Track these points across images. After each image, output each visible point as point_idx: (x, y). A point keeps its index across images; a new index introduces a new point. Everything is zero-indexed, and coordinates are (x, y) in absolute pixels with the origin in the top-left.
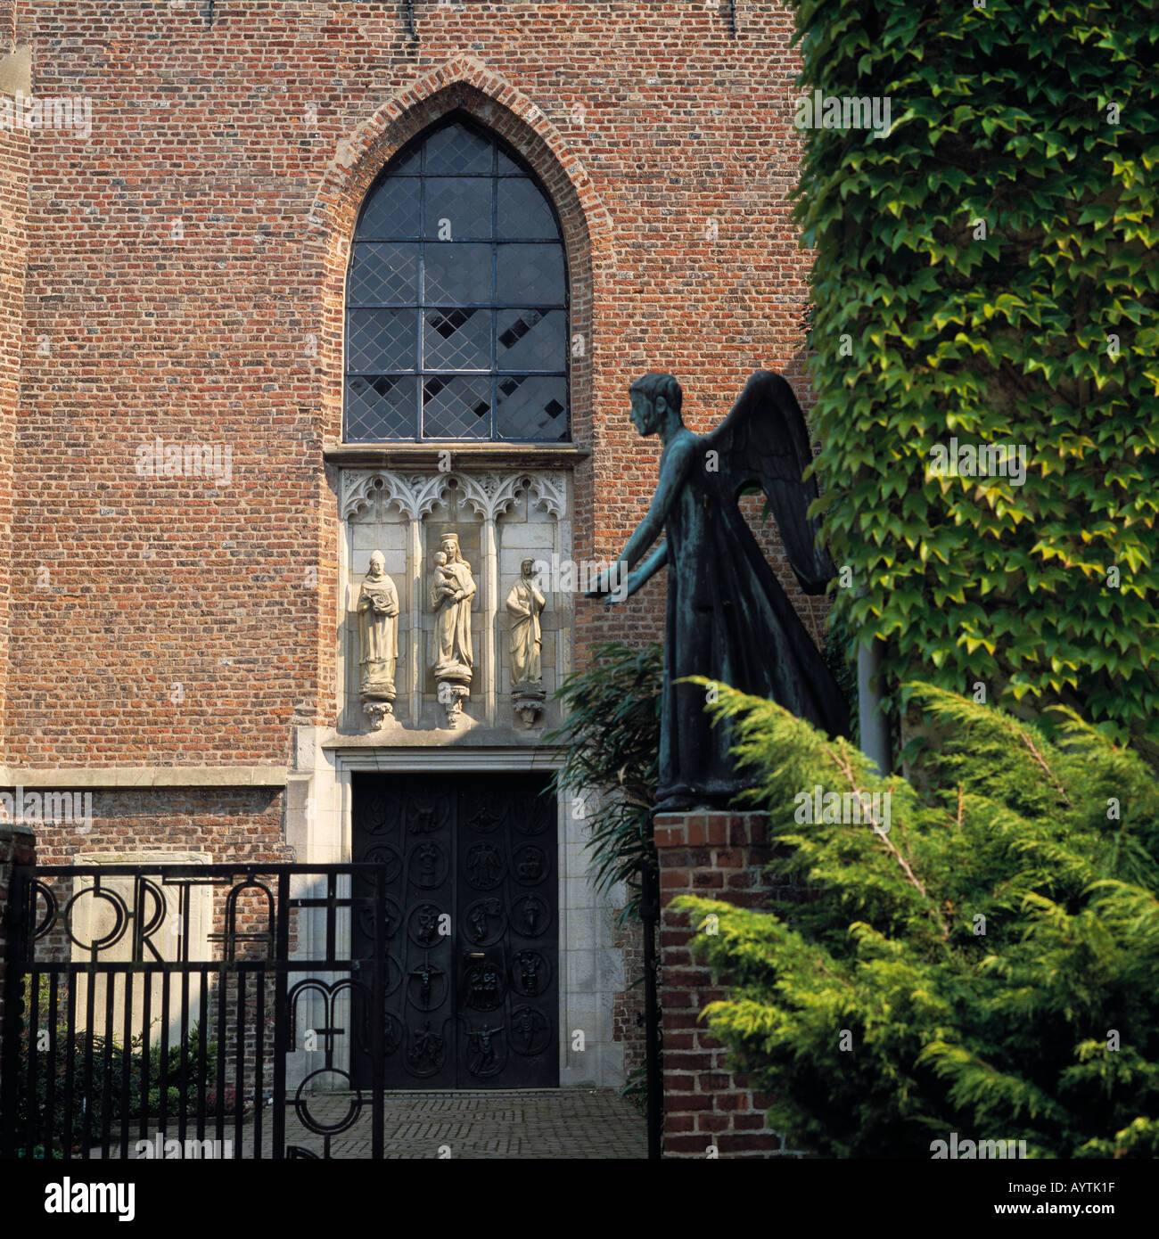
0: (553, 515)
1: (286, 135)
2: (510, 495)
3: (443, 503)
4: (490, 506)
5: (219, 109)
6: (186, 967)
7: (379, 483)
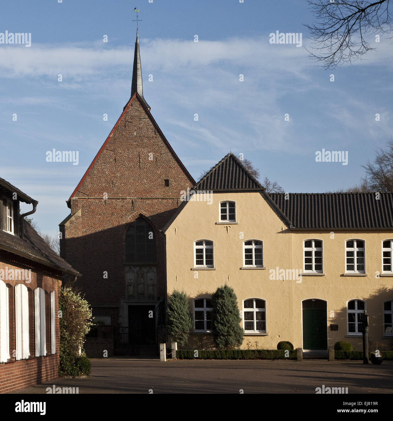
0: (154, 272)
1: (117, 221)
2: (148, 269)
3: (139, 270)
4: (146, 271)
5: (107, 218)
6: (126, 333)
7: (131, 267)
